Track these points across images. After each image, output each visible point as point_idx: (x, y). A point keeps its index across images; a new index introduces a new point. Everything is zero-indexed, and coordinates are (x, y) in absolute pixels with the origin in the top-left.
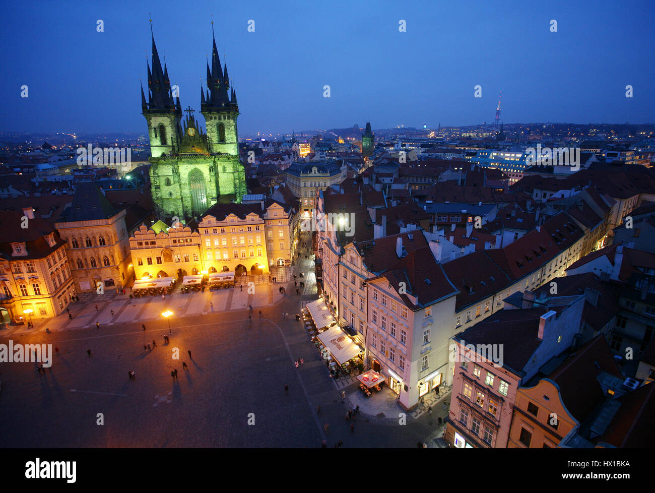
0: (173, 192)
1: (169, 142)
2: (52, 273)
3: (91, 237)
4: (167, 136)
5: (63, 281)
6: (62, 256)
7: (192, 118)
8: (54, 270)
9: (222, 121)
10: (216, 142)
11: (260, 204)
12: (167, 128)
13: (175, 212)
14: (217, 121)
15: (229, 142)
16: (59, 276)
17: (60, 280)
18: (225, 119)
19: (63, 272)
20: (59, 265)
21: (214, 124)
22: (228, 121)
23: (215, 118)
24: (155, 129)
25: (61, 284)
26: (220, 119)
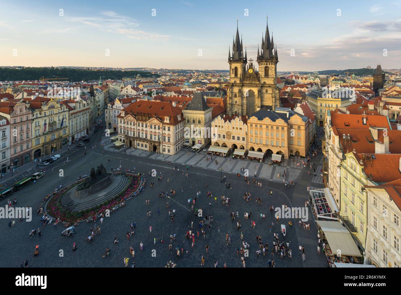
0: (237, 101)
1: (239, 76)
2: (176, 133)
3: (195, 119)
4: (238, 73)
5: (180, 138)
6: (182, 126)
7: (252, 64)
8: (177, 132)
9: (268, 65)
10: (263, 77)
11: (286, 114)
12: (238, 69)
13: (237, 112)
14: (265, 65)
15: (271, 77)
16: (178, 135)
17: (179, 137)
18: (269, 64)
19: (181, 133)
20: (180, 130)
21: (263, 67)
22: (272, 65)
23: (264, 64)
24: (233, 70)
25: (179, 139)
26: (267, 64)
